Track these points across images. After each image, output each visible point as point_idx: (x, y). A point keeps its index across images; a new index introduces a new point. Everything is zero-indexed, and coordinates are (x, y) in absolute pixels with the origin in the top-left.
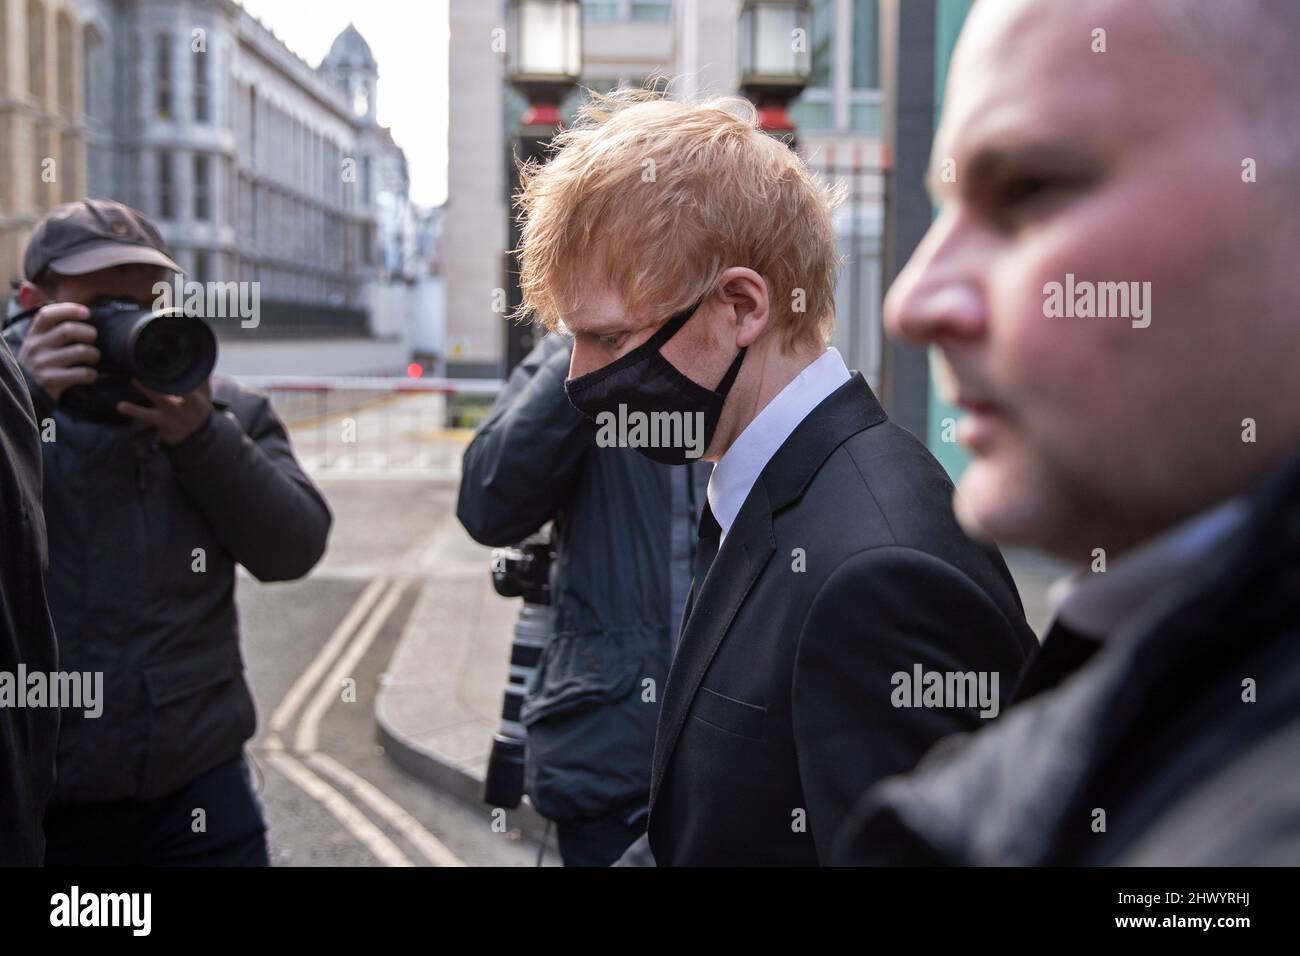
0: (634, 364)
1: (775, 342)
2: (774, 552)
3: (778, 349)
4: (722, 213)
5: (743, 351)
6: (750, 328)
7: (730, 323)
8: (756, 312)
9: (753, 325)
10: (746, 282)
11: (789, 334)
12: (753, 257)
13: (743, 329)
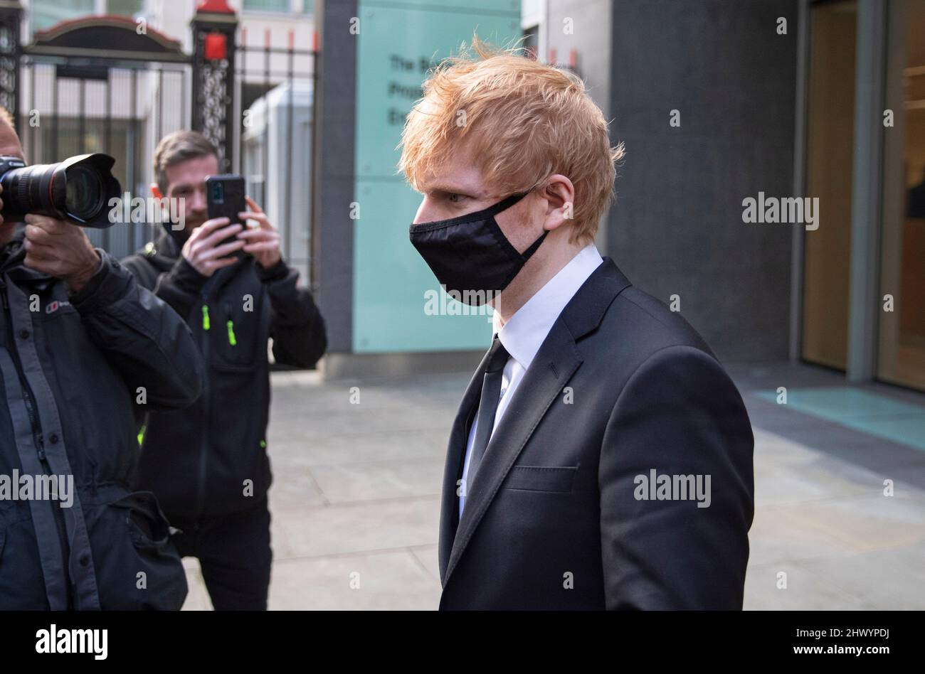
1: (567, 233)
3: (568, 239)
5: (546, 232)
7: (543, 212)
11: (577, 232)
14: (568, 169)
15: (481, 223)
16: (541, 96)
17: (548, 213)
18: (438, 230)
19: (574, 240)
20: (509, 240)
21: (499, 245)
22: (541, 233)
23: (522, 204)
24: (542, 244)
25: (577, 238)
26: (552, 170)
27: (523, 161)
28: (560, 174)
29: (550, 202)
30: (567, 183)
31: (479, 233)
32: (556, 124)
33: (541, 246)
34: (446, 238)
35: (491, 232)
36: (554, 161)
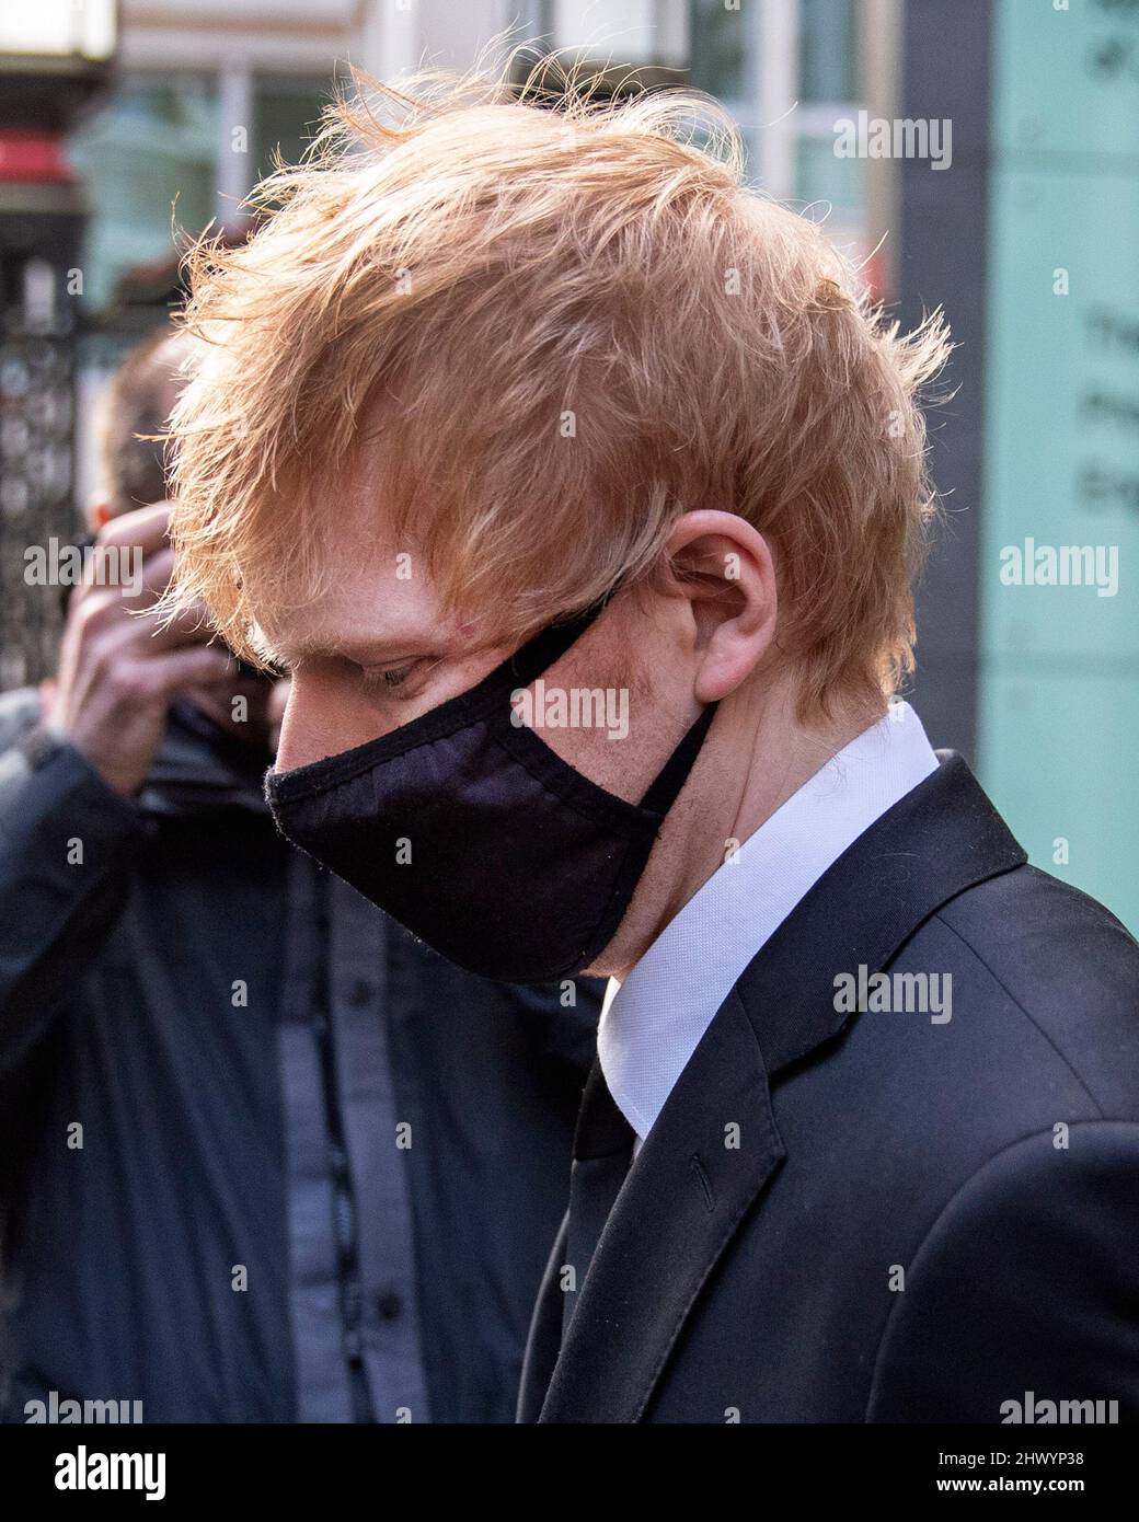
0: (447, 736)
1: (784, 692)
2: (781, 1163)
4: (679, 378)
5: (709, 711)
6: (730, 658)
7: (681, 644)
8: (746, 618)
9: (735, 651)
10: (725, 545)
11: (818, 675)
12: (741, 490)
13: (710, 659)
14: (730, 481)
15: (470, 736)
16: (573, 253)
17: (702, 642)
18: (349, 782)
19: (811, 709)
20: (580, 769)
21: (550, 797)
22: (686, 715)
23: (598, 642)
24: (705, 748)
25: (823, 694)
26: (669, 505)
27: (560, 497)
28: (704, 507)
29: (697, 605)
30: (733, 532)
31: (473, 770)
32: (645, 343)
33: (701, 756)
34: (372, 808)
35: (512, 759)
36: (670, 470)
